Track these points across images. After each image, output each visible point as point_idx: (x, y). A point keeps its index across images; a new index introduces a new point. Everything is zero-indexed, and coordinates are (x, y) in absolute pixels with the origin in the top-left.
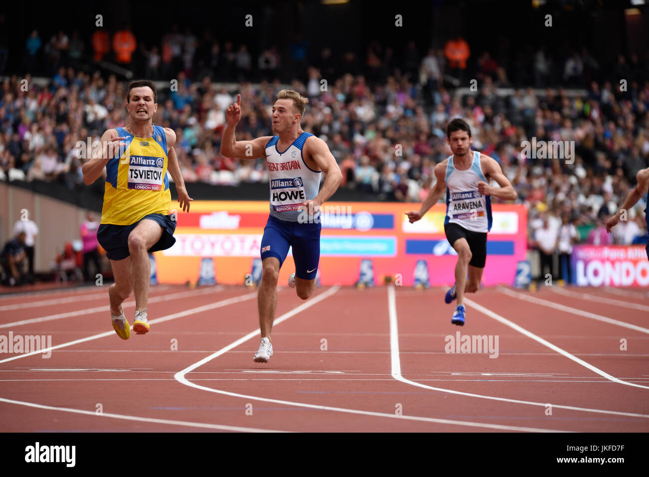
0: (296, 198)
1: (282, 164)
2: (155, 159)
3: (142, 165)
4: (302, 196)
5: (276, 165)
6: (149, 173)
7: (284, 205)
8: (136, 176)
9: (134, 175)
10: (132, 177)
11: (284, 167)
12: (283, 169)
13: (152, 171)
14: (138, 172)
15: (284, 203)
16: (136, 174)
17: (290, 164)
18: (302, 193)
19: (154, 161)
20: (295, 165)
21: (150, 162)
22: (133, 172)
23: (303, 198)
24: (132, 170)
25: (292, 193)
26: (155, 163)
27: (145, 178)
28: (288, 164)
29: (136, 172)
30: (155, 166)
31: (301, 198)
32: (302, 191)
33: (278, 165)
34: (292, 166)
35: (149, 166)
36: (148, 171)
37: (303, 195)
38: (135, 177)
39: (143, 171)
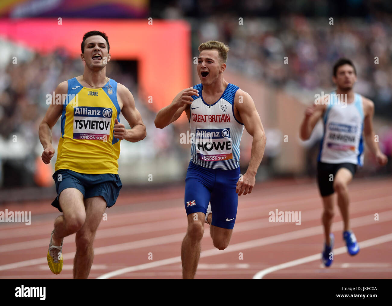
0: (222, 148)
1: (212, 116)
2: (101, 109)
3: (87, 116)
4: (229, 147)
5: (204, 117)
6: (94, 123)
7: (210, 155)
8: (80, 126)
9: (79, 125)
10: (76, 128)
11: (213, 119)
12: (212, 121)
13: (97, 122)
14: (82, 123)
15: (209, 153)
16: (80, 124)
17: (221, 117)
18: (229, 144)
19: (99, 111)
20: (225, 118)
21: (96, 113)
22: (78, 123)
23: (230, 149)
24: (77, 121)
25: (219, 143)
26: (101, 113)
27: (90, 128)
28: (218, 117)
29: (81, 122)
30: (101, 116)
31: (228, 149)
32: (230, 142)
33: (207, 117)
34: (222, 119)
35: (94, 116)
36: (93, 122)
37: (230, 145)
38: (80, 128)
39: (88, 121)
